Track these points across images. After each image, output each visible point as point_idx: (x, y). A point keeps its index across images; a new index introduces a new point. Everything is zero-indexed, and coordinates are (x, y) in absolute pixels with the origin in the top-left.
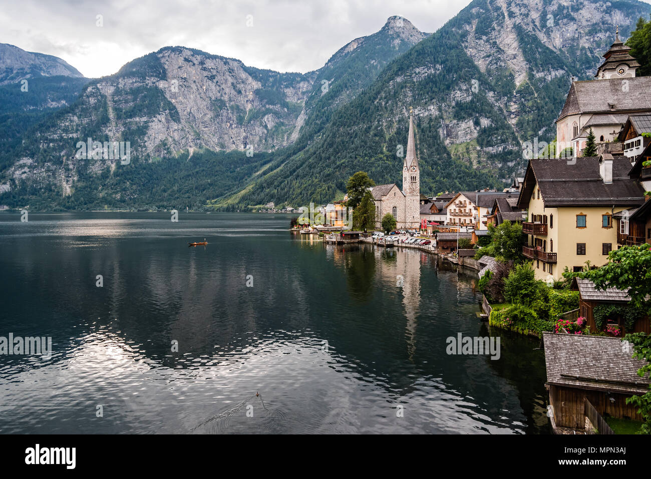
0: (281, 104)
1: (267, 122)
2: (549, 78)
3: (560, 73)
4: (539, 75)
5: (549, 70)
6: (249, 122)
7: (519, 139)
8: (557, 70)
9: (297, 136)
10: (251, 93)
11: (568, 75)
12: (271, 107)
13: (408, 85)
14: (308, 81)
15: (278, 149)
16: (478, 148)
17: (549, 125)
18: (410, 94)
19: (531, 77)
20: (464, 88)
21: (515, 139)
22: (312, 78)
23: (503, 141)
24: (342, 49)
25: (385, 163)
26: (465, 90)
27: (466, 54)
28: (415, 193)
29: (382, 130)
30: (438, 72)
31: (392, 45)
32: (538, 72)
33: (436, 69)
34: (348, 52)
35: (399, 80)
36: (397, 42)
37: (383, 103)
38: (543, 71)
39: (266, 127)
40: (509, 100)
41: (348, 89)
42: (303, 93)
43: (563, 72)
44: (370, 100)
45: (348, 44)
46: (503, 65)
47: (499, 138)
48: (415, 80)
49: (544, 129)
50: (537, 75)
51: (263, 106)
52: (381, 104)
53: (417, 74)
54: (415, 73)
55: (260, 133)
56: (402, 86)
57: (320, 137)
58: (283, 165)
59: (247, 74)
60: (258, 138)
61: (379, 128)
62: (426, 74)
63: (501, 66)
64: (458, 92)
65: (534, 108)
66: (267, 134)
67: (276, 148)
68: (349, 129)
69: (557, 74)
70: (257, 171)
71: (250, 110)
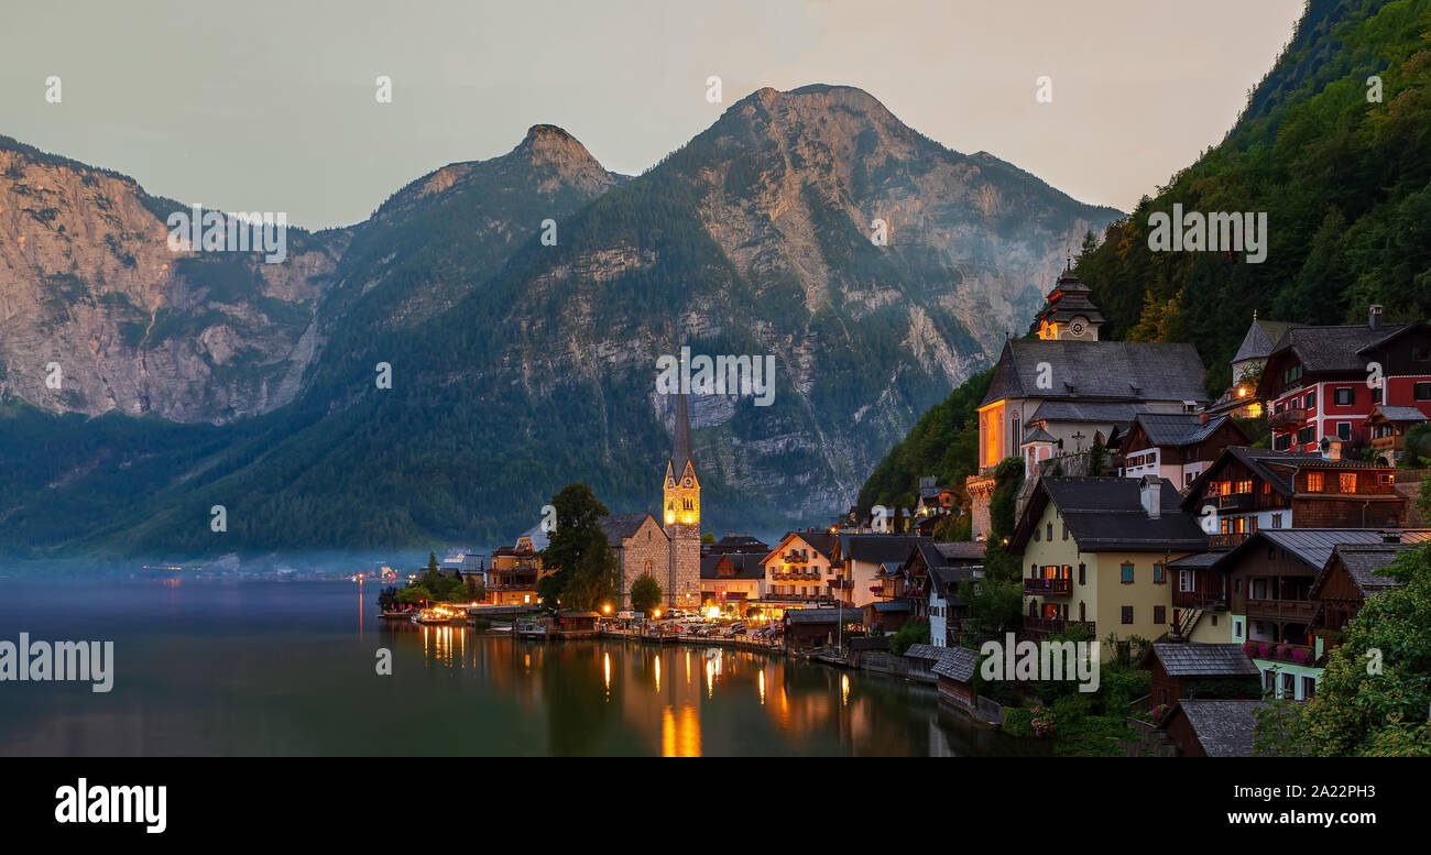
0: (250, 302)
1: (211, 346)
2: (872, 304)
3: (890, 296)
4: (856, 296)
5: (870, 288)
6: (157, 340)
7: (817, 427)
8: (886, 289)
9: (297, 388)
10: (165, 267)
11: (907, 303)
12: (223, 308)
13: (580, 286)
14: (327, 253)
15: (244, 417)
16: (736, 441)
17: (873, 402)
18: (586, 308)
19: (837, 298)
20: (706, 307)
21: (808, 425)
22: (337, 246)
23: (785, 430)
24: (415, 183)
25: (531, 465)
26: (708, 312)
27: (707, 234)
28: (691, 534)
29: (520, 384)
30: (648, 266)
31: (539, 191)
32: (850, 290)
33: (644, 259)
34: (432, 194)
35: (560, 273)
36: (552, 185)
37: (524, 325)
38: (861, 288)
39: (207, 357)
40: (797, 341)
41: (433, 283)
42: (313, 280)
43: (898, 294)
44: (491, 314)
45: (432, 174)
46: (783, 266)
47: (778, 422)
48: (597, 277)
49: (864, 409)
50: (850, 295)
51: (200, 304)
52: (518, 325)
53: (600, 265)
54: (598, 261)
55: (192, 372)
56: (568, 289)
57: (363, 394)
58: (261, 458)
59: (152, 216)
60: (183, 386)
61: (514, 382)
62: (623, 268)
63: (778, 268)
64: (694, 315)
65: (846, 365)
66: (211, 376)
67: (238, 414)
68: (440, 378)
69: (887, 297)
70: (184, 472)
71: (161, 312)
